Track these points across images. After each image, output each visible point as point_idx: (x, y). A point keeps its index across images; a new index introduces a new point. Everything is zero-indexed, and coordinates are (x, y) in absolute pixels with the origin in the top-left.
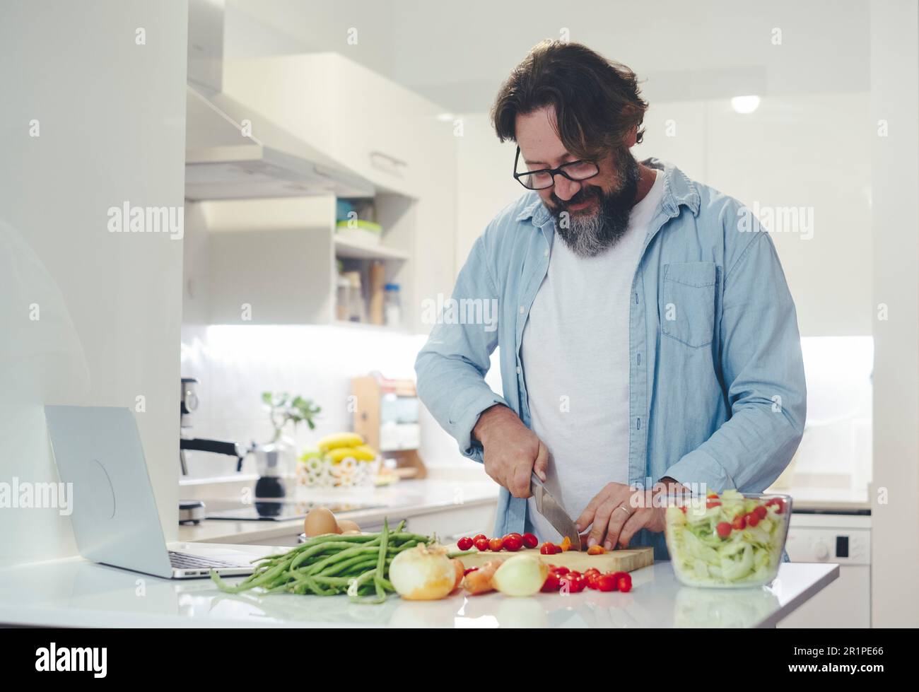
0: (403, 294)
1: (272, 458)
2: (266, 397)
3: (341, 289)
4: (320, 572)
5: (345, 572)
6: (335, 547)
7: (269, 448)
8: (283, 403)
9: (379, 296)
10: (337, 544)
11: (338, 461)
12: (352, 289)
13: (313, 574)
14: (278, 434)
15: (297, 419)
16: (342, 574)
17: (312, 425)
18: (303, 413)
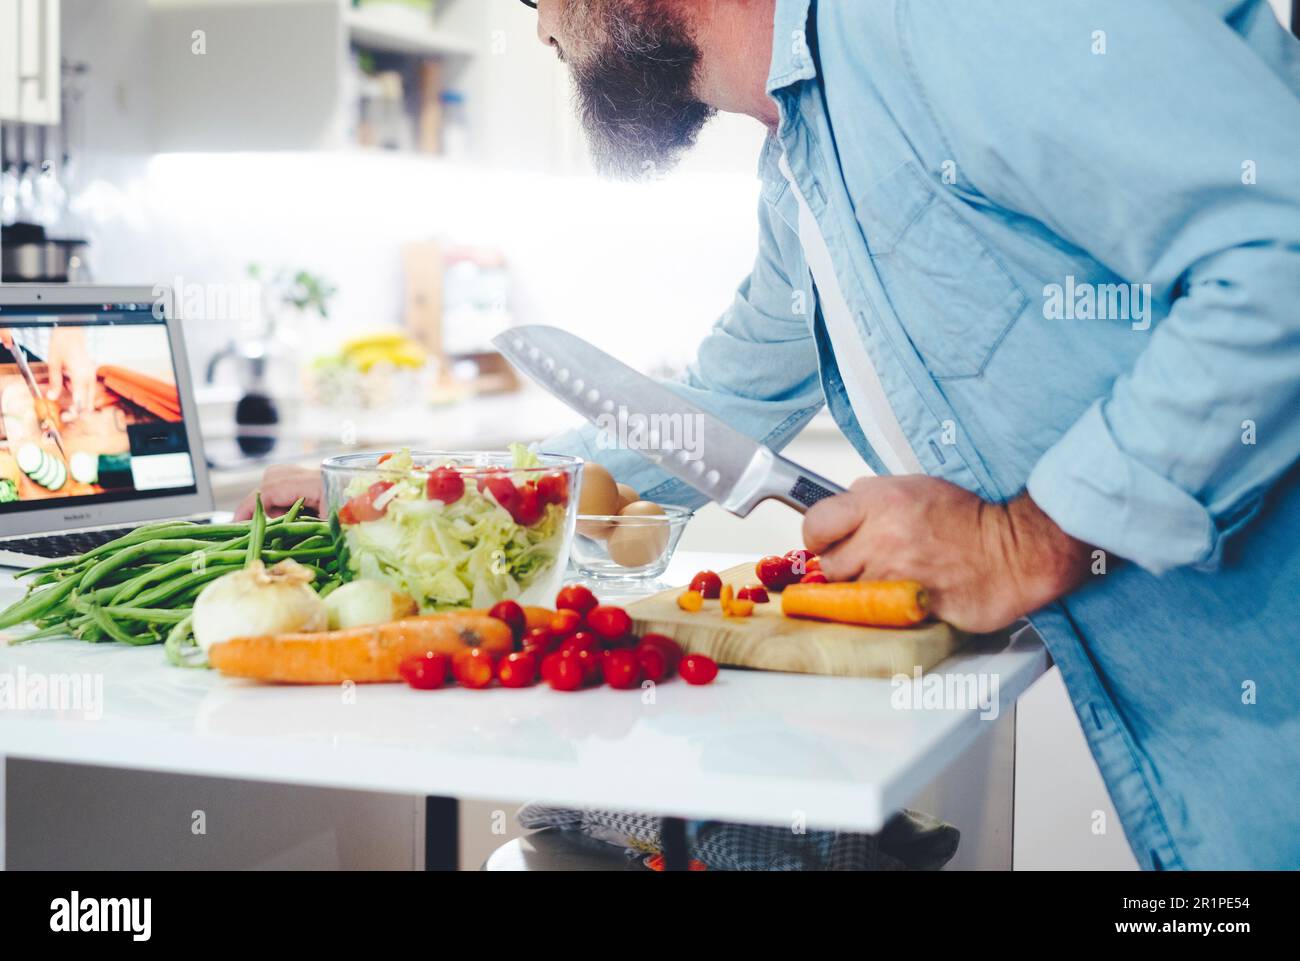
0: (472, 108)
1: (258, 367)
2: (253, 270)
3: (364, 103)
4: (133, 597)
5: (180, 598)
6: (166, 549)
7: (253, 351)
8: (277, 280)
9: (432, 113)
10: (172, 543)
11: (366, 369)
12: (386, 101)
13: (121, 602)
14: (271, 327)
15: (300, 304)
16: (174, 602)
17: (324, 313)
18: (310, 295)
